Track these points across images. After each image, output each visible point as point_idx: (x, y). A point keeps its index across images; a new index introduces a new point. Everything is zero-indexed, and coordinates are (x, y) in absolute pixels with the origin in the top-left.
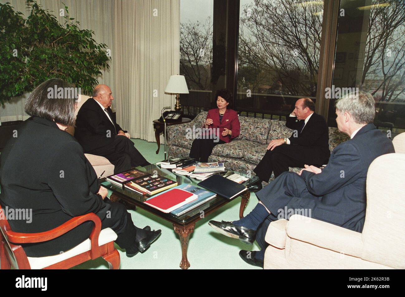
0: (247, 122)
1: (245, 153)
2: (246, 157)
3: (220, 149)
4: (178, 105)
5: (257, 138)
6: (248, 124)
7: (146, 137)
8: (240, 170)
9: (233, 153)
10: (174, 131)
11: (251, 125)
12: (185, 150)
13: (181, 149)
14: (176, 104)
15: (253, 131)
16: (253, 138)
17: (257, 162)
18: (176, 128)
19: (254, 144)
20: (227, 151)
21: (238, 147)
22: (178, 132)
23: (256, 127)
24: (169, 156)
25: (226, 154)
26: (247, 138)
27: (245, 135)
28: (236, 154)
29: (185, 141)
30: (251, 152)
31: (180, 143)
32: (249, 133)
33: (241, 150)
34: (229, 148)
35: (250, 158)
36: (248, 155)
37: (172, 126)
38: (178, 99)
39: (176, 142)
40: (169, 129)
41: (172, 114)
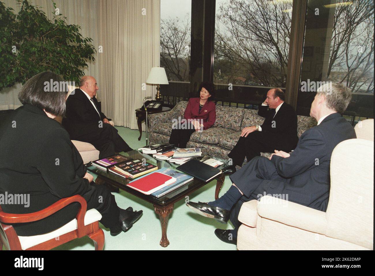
0: (222, 111)
1: (221, 139)
2: (221, 143)
3: (197, 136)
4: (158, 95)
5: (231, 125)
7: (129, 125)
8: (216, 155)
9: (209, 140)
10: (155, 119)
11: (226, 114)
12: (165, 136)
13: (161, 135)
14: (156, 94)
15: (228, 119)
16: (228, 126)
17: (231, 148)
18: (156, 116)
19: (229, 131)
20: (204, 138)
21: (214, 134)
22: (159, 120)
23: (230, 115)
24: (150, 142)
25: (203, 140)
26: (222, 125)
27: (221, 123)
28: (212, 140)
29: (165, 129)
30: (225, 138)
31: (160, 131)
32: (224, 121)
33: (217, 137)
34: (206, 134)
35: (225, 144)
36: (223, 142)
37: (153, 114)
38: (158, 89)
39: (157, 130)
40: (151, 118)
41: (153, 104)
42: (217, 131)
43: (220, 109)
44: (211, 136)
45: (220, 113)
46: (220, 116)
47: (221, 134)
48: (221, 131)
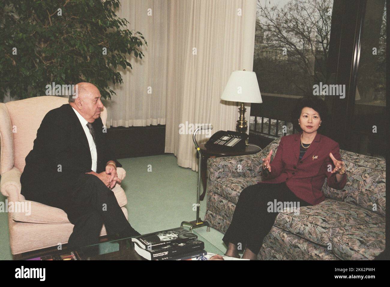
0: (360, 166)
1: (335, 240)
3: (287, 219)
4: (242, 122)
6: (361, 170)
9: (310, 233)
10: (219, 169)
11: (366, 175)
12: (230, 205)
13: (225, 201)
14: (239, 119)
15: (370, 187)
18: (223, 163)
19: (367, 219)
20: (299, 226)
21: (324, 221)
22: (227, 170)
23: (377, 180)
24: (208, 210)
25: (297, 231)
26: (355, 199)
27: (352, 194)
28: (315, 235)
29: (232, 190)
30: (348, 240)
31: (224, 192)
32: (362, 190)
33: (327, 230)
34: (305, 219)
35: (345, 253)
36: (340, 247)
37: (218, 158)
38: (242, 111)
39: (219, 189)
40: (211, 165)
41: (229, 137)
42: (334, 213)
43: (354, 162)
44: (314, 226)
45: (354, 170)
46: (352, 177)
47: (342, 223)
48: (347, 214)
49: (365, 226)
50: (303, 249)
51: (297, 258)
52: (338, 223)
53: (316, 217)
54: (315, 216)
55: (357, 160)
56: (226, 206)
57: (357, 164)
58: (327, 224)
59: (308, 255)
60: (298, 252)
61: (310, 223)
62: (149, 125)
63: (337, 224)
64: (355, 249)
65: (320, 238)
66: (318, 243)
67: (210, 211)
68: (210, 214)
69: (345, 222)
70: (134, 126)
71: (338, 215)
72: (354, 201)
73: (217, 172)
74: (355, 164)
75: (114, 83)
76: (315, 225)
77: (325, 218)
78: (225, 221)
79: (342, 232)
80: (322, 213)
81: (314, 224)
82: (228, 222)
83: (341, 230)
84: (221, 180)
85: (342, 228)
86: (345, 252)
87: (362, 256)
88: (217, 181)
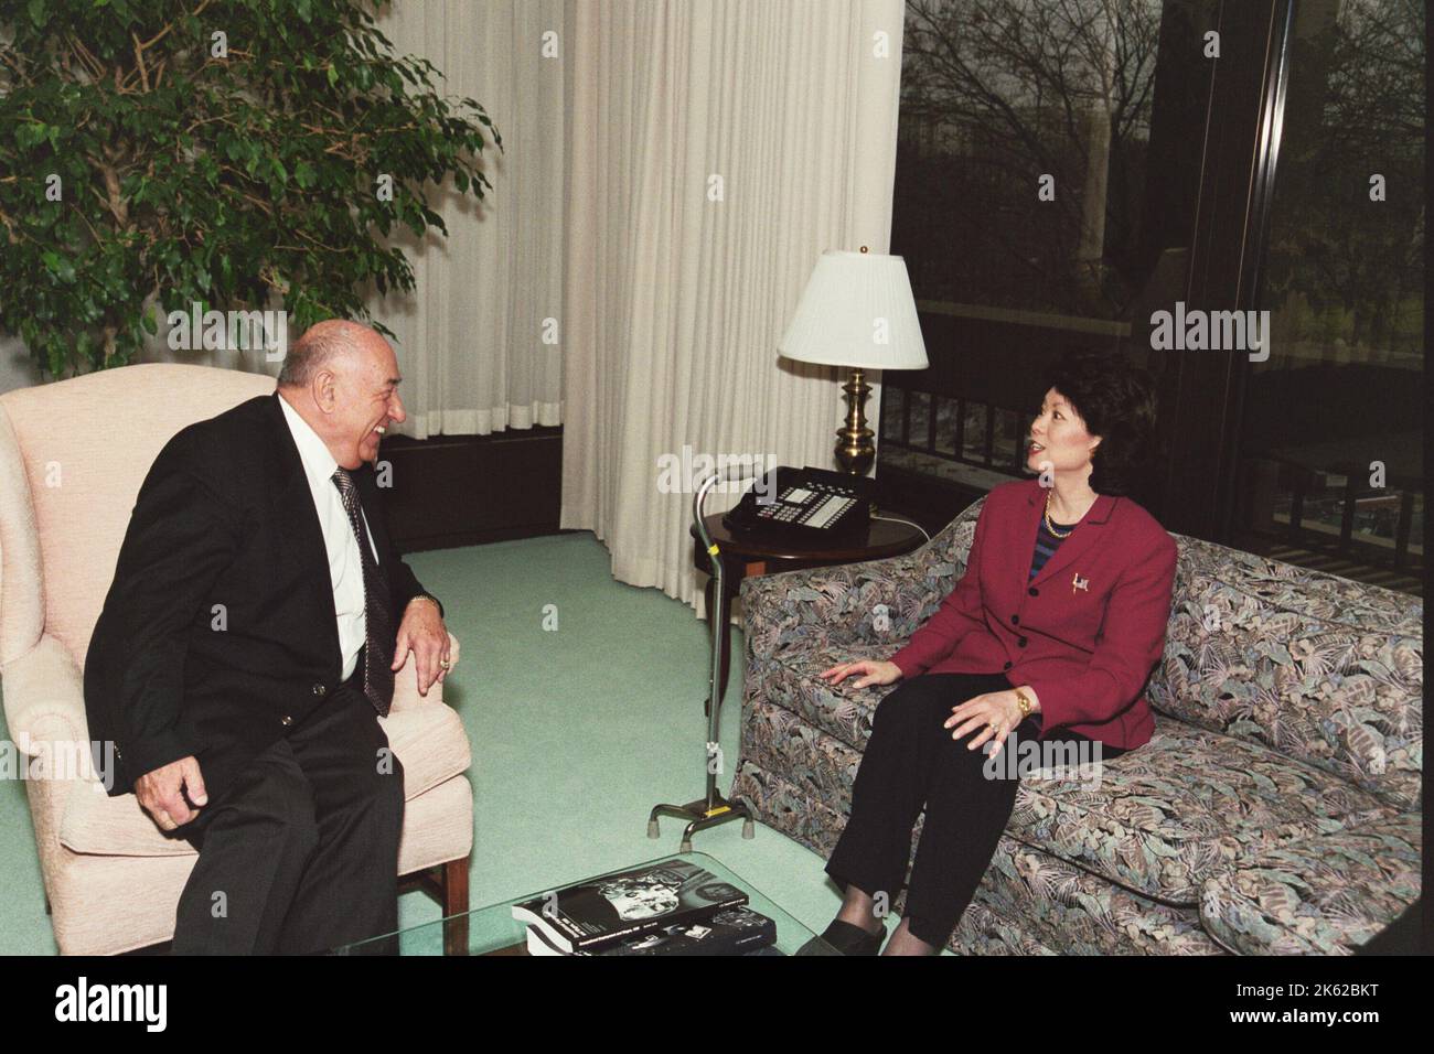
0: (1280, 610)
3: (1038, 807)
4: (855, 436)
5: (1344, 746)
6: (1283, 623)
9: (1121, 860)
10: (785, 615)
11: (1305, 644)
12: (830, 747)
13: (808, 734)
14: (843, 425)
15: (1318, 688)
16: (1313, 745)
18: (798, 594)
19: (1309, 799)
20: (1083, 832)
21: (1168, 814)
22: (811, 617)
23: (1342, 662)
24: (743, 762)
25: (1076, 850)
26: (1267, 728)
27: (1257, 710)
28: (1140, 867)
29: (835, 695)
30: (1255, 886)
31: (807, 703)
32: (1289, 696)
33: (1181, 850)
34: (1102, 809)
35: (1247, 933)
36: (1230, 911)
37: (779, 576)
38: (856, 398)
39: (785, 692)
40: (754, 602)
41: (810, 493)
42: (1199, 785)
43: (1260, 593)
44: (1134, 835)
45: (1259, 625)
46: (1256, 647)
47: (1228, 819)
48: (1243, 786)
49: (1305, 826)
50: (1096, 913)
51: (1074, 942)
52: (1215, 823)
53: (1141, 800)
54: (1135, 799)
55: (1270, 589)
56: (813, 750)
57: (1270, 603)
58: (1179, 825)
59: (1116, 932)
60: (1079, 920)
61: (1121, 824)
62: (503, 430)
63: (1212, 826)
64: (1282, 920)
65: (1156, 877)
66: (1151, 892)
67: (751, 765)
68: (754, 774)
69: (1238, 816)
70: (448, 432)
71: (1214, 790)
72: (1261, 733)
73: (777, 626)
74: (1264, 602)
75: (383, 289)
76: (1138, 832)
77: (1170, 803)
78: (808, 800)
79: (1230, 853)
80: (1160, 786)
81: (1134, 828)
82: (820, 805)
83: (1227, 845)
84: (795, 657)
85: (1228, 838)
86: (1247, 929)
87: (1308, 945)
88: (780, 662)
